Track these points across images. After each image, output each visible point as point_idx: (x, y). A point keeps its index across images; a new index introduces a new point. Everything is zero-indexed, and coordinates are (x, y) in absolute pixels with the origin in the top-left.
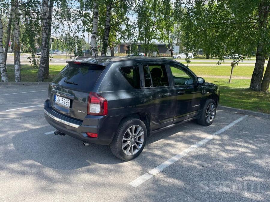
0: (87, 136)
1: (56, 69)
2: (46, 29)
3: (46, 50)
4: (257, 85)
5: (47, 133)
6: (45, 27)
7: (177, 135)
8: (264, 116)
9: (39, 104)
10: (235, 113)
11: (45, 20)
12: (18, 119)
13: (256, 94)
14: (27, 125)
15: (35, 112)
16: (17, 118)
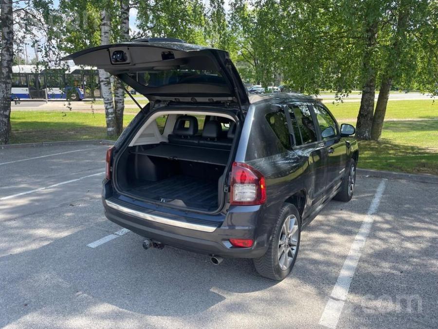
0: (231, 246)
1: (19, 119)
2: (8, 45)
3: (9, 83)
4: (367, 132)
5: (93, 245)
6: (7, 40)
7: (316, 221)
8: (411, 177)
9: (32, 187)
10: (367, 176)
11: (7, 28)
12: (14, 222)
13: (366, 145)
14: (40, 232)
15: (37, 204)
16: (10, 220)
